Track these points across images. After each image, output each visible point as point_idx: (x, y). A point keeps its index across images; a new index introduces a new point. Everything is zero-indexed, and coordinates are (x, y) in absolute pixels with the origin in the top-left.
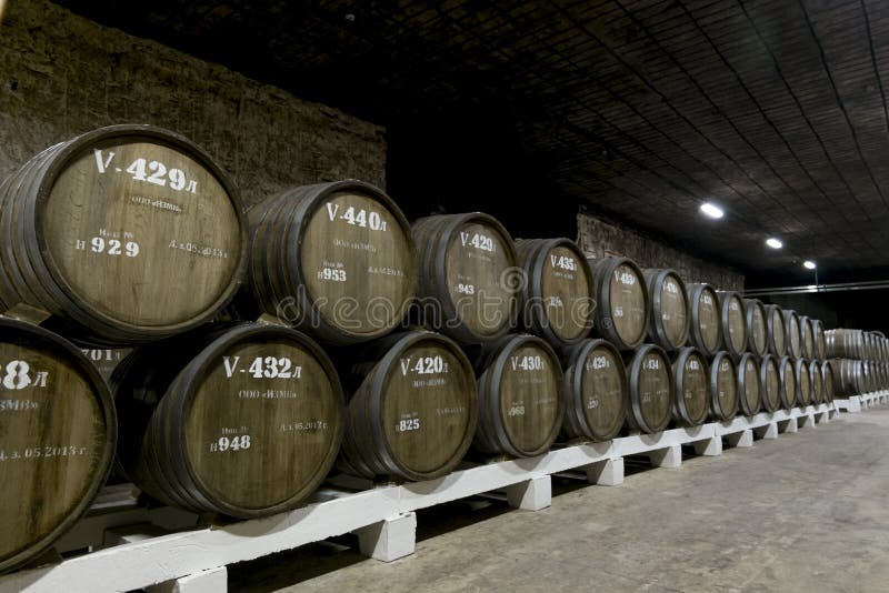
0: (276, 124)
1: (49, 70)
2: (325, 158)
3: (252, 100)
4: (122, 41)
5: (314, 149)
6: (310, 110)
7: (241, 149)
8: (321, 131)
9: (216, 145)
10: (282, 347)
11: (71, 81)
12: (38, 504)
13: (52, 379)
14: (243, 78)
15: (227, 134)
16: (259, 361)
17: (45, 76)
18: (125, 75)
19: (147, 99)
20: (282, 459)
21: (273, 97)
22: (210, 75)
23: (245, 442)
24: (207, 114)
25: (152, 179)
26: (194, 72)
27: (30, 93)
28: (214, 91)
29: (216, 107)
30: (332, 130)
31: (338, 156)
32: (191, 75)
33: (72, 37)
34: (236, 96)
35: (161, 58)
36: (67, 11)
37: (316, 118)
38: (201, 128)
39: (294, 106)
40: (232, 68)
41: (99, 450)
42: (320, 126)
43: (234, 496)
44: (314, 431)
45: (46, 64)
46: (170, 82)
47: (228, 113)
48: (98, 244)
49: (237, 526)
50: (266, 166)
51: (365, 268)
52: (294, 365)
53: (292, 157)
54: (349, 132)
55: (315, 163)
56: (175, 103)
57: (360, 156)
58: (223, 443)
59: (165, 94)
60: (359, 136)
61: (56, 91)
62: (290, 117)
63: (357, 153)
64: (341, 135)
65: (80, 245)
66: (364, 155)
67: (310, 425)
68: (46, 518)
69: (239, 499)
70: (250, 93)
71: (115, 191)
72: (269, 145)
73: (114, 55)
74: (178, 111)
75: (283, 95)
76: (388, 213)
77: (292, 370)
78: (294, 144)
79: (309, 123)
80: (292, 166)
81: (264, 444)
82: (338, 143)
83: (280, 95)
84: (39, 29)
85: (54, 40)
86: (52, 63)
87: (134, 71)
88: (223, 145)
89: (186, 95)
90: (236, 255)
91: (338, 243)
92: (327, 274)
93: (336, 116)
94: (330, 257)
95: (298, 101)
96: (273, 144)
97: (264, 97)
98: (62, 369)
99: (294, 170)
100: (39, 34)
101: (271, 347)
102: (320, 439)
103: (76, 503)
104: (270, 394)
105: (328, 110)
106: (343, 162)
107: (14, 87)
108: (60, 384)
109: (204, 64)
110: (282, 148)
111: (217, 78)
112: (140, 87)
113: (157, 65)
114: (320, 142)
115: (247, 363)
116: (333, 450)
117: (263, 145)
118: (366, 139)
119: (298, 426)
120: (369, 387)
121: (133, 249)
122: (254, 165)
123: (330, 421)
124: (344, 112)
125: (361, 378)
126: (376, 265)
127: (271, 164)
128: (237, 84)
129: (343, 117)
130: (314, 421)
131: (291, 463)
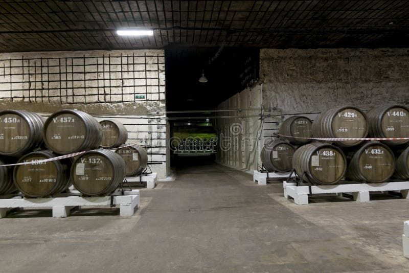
0: (363, 62)
1: (294, 68)
2: (384, 69)
3: (353, 56)
4: (312, 52)
5: (379, 66)
6: (376, 52)
7: (351, 74)
8: (382, 59)
9: (342, 75)
10: (378, 147)
11: (300, 69)
12: (336, 175)
13: (336, 154)
14: (350, 49)
15: (345, 70)
16: (373, 150)
17: (294, 70)
18: (313, 61)
19: (320, 67)
20: (380, 171)
21: (361, 52)
22: (339, 52)
23: (371, 167)
24: (338, 66)
25: (348, 116)
26: (333, 53)
27: (291, 76)
28: (340, 58)
29: (341, 63)
30: (386, 57)
31: (390, 66)
32: (332, 55)
33: (299, 56)
34: (347, 57)
35: (323, 53)
36: (297, 49)
37: (379, 54)
38: (337, 71)
39: (370, 53)
40: (345, 48)
41: (344, 167)
42: (381, 57)
43: (370, 178)
44: (387, 166)
45: (294, 66)
46: (326, 60)
47: (345, 63)
48: (340, 130)
49: (371, 184)
50: (360, 78)
51: (399, 126)
52: (381, 151)
53: (370, 72)
54: (394, 55)
55: (380, 71)
56: (328, 66)
57: (400, 64)
58: (366, 167)
59: (325, 64)
60: (399, 55)
61: (297, 73)
62: (368, 57)
63: (399, 63)
64: (390, 58)
65: (338, 131)
66: (402, 62)
67: (386, 164)
68: (337, 177)
69: (371, 178)
70: (352, 54)
71: (343, 119)
72: (360, 70)
73: (310, 57)
74: (329, 68)
75: (365, 50)
76: (406, 111)
77: (381, 152)
78: (370, 67)
79: (376, 57)
80: (370, 75)
81: (375, 168)
82: (389, 61)
83: (364, 51)
84: (291, 57)
85: (295, 59)
86: (295, 66)
87: (316, 60)
88: (345, 75)
89: (331, 62)
90: (366, 128)
91: (391, 121)
92: (389, 129)
93: (388, 50)
94: (389, 125)
95: (371, 50)
96: (363, 69)
97: (358, 53)
98: (337, 152)
99: (372, 77)
100: (292, 59)
101: (375, 147)
102: (389, 168)
103: (341, 175)
104: (376, 157)
105: (384, 49)
106: (392, 68)
107: (288, 75)
108: (337, 156)
109: (336, 50)
110: (366, 70)
111: (341, 53)
112: (318, 64)
113: (322, 56)
114: (381, 63)
115: (370, 151)
116: (393, 170)
117: (359, 70)
118: (402, 56)
119: (384, 164)
120: (403, 156)
121: (346, 130)
122: (356, 79)
123: (392, 163)
124: (391, 48)
125: (400, 153)
126: (403, 125)
127: (363, 77)
128: (347, 52)
129: (391, 50)
130: (387, 163)
131: (382, 172)
